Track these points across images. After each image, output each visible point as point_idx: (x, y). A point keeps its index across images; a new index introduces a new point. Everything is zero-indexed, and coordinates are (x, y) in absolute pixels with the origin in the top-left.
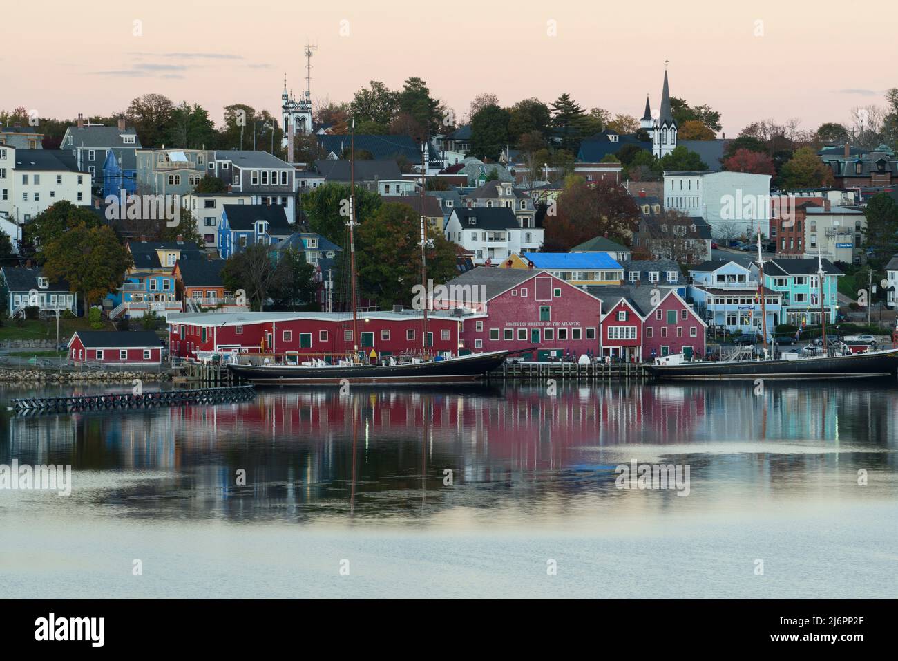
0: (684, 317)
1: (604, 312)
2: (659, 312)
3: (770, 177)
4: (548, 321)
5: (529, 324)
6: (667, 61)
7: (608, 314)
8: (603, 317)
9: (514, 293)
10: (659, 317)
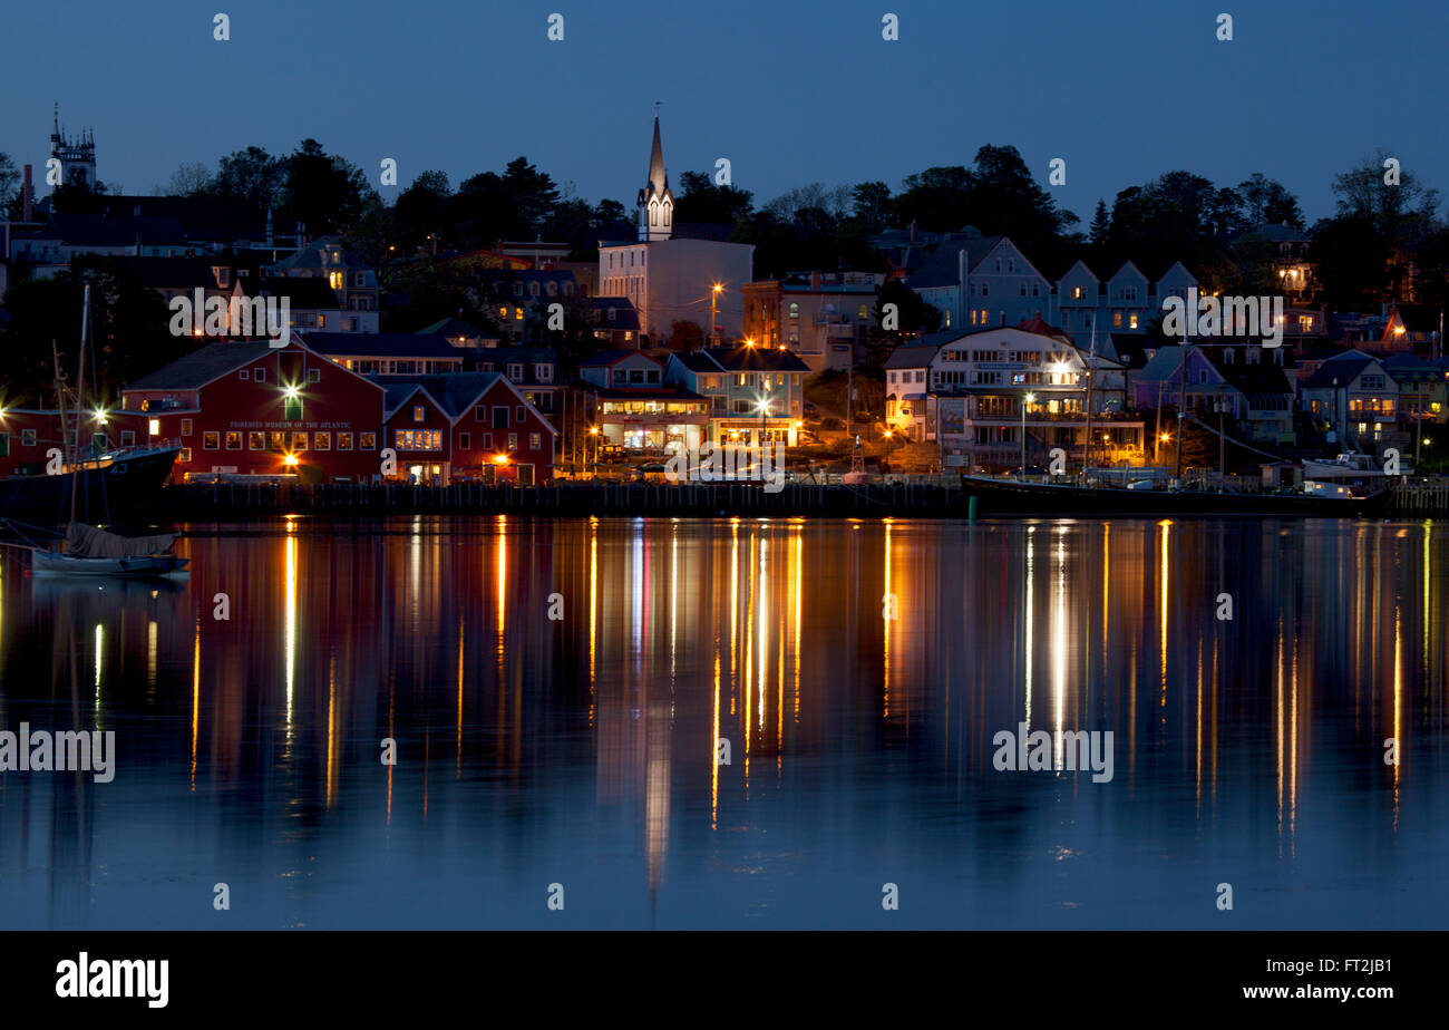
0: (521, 417)
1: (390, 408)
2: (480, 410)
3: (753, 248)
4: (299, 421)
5: (268, 425)
6: (658, 103)
7: (396, 411)
8: (387, 415)
9: (244, 375)
10: (480, 417)
